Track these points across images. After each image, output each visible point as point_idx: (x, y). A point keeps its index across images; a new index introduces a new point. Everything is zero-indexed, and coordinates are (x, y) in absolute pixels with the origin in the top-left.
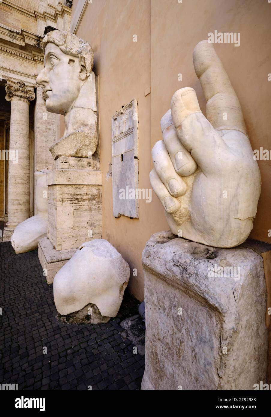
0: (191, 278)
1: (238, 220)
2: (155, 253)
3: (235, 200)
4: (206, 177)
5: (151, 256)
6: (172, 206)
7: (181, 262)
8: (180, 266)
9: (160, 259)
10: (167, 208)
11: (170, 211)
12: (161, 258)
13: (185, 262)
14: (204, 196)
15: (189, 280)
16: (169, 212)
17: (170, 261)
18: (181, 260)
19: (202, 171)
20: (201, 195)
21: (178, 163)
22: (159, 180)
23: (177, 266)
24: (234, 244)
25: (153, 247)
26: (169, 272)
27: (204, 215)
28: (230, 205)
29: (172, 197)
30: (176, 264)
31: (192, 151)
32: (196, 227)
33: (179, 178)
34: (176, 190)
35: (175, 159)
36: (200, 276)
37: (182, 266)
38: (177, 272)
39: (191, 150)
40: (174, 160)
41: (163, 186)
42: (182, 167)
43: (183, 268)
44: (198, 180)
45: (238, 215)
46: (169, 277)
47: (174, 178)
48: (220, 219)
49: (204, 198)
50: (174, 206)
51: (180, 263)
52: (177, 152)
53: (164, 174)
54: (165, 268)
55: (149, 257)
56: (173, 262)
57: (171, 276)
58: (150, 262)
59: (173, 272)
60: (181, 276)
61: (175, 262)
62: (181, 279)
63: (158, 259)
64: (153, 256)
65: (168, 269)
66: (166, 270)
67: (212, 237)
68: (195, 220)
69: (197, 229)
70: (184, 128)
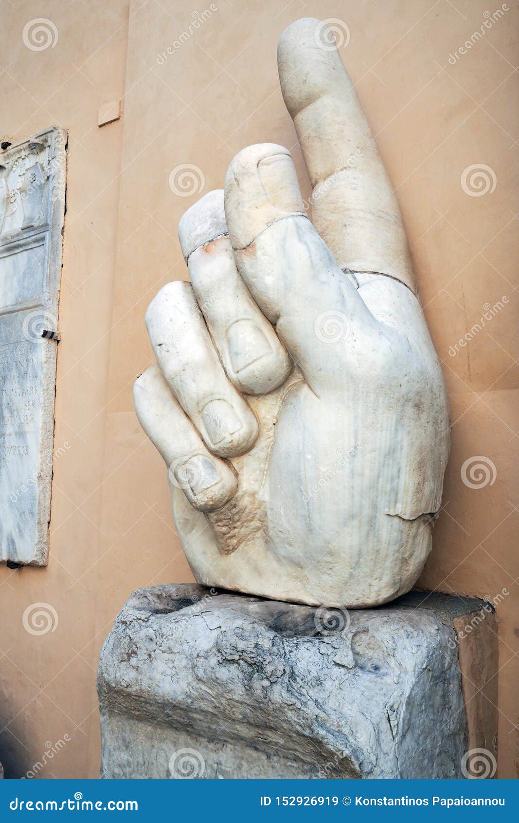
0: (277, 688)
1: (396, 520)
2: (151, 640)
3: (391, 461)
4: (318, 397)
5: (139, 651)
7: (245, 648)
8: (241, 662)
9: (171, 656)
10: (197, 492)
11: (206, 499)
12: (175, 650)
13: (256, 647)
14: (311, 453)
15: (269, 694)
16: (202, 503)
17: (207, 652)
18: (244, 642)
19: (305, 381)
20: (301, 448)
21: (237, 354)
22: (171, 403)
23: (233, 661)
24: (386, 594)
25: (143, 624)
26: (204, 687)
27: (309, 509)
28: (379, 477)
29: (212, 457)
30: (229, 658)
31: (281, 322)
32: (282, 552)
33: (236, 400)
34: (227, 435)
35: (229, 341)
36: (302, 680)
37: (249, 659)
38: (231, 680)
39: (278, 317)
40: (225, 345)
41: (184, 421)
42: (249, 364)
43: (251, 665)
44: (292, 406)
45: (399, 505)
46: (203, 705)
47: (221, 397)
48: (352, 517)
49: (309, 457)
50: (220, 485)
51: (243, 651)
52: (235, 319)
53: (194, 385)
54: (190, 678)
55: (131, 657)
56: (219, 654)
57: (213, 697)
58: (133, 674)
59: (218, 683)
60: (243, 688)
61: (226, 653)
62: (247, 697)
63: (166, 656)
64: (146, 651)
65: (202, 678)
66: (194, 684)
67: (327, 577)
68: (280, 530)
69: (284, 557)
70: (264, 255)
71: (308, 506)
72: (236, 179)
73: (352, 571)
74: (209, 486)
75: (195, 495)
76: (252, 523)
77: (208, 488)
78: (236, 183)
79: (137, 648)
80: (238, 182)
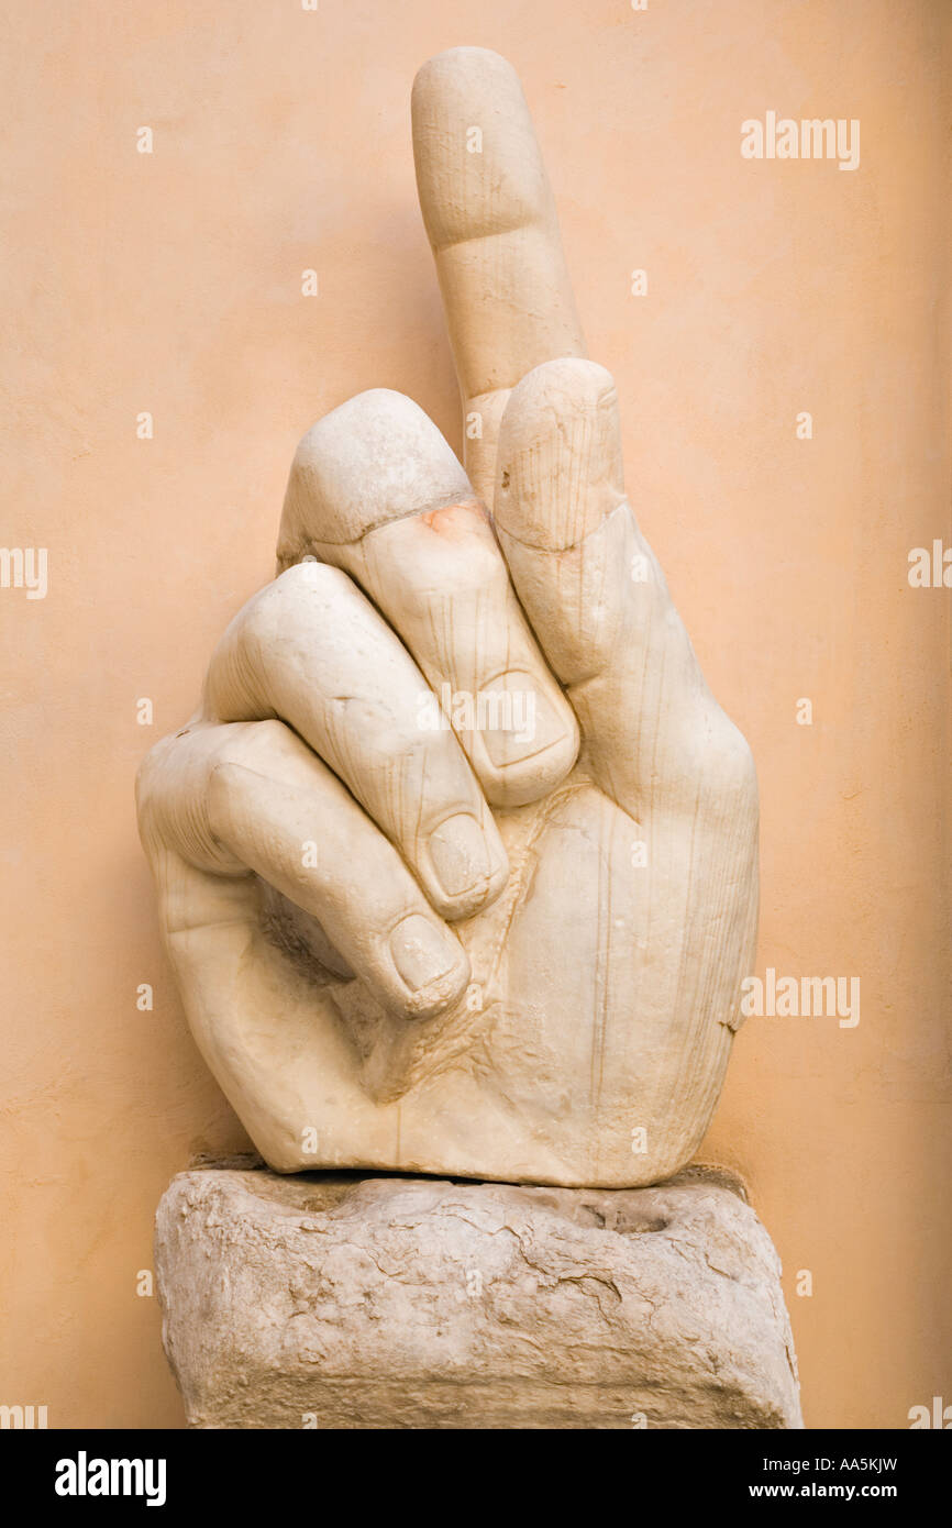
1: (725, 1032)
4: (638, 821)
6: (448, 972)
10: (419, 984)
14: (620, 917)
15: (657, 1327)
17: (507, 1271)
20: (604, 908)
26: (516, 1334)
33: (486, 815)
38: (575, 1312)
45: (732, 1007)
46: (509, 1367)
47: (467, 810)
49: (619, 923)
54: (481, 1323)
55: (317, 1305)
56: (537, 1272)
57: (538, 1348)
58: (330, 1335)
59: (552, 1322)
60: (603, 1323)
61: (553, 1268)
62: (610, 1337)
63: (414, 1290)
64: (357, 1288)
65: (515, 1319)
66: (496, 1331)
67: (609, 1132)
68: (530, 1051)
69: (524, 1101)
70: (597, 568)
71: (605, 1009)
72: (560, 425)
73: (653, 1119)
74: (442, 973)
75: (414, 990)
76: (456, 1041)
77: (441, 977)
78: (561, 433)
79: (333, 1284)
80: (564, 431)
